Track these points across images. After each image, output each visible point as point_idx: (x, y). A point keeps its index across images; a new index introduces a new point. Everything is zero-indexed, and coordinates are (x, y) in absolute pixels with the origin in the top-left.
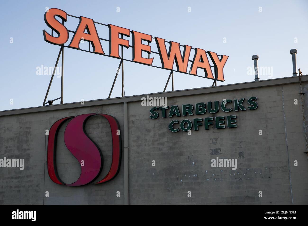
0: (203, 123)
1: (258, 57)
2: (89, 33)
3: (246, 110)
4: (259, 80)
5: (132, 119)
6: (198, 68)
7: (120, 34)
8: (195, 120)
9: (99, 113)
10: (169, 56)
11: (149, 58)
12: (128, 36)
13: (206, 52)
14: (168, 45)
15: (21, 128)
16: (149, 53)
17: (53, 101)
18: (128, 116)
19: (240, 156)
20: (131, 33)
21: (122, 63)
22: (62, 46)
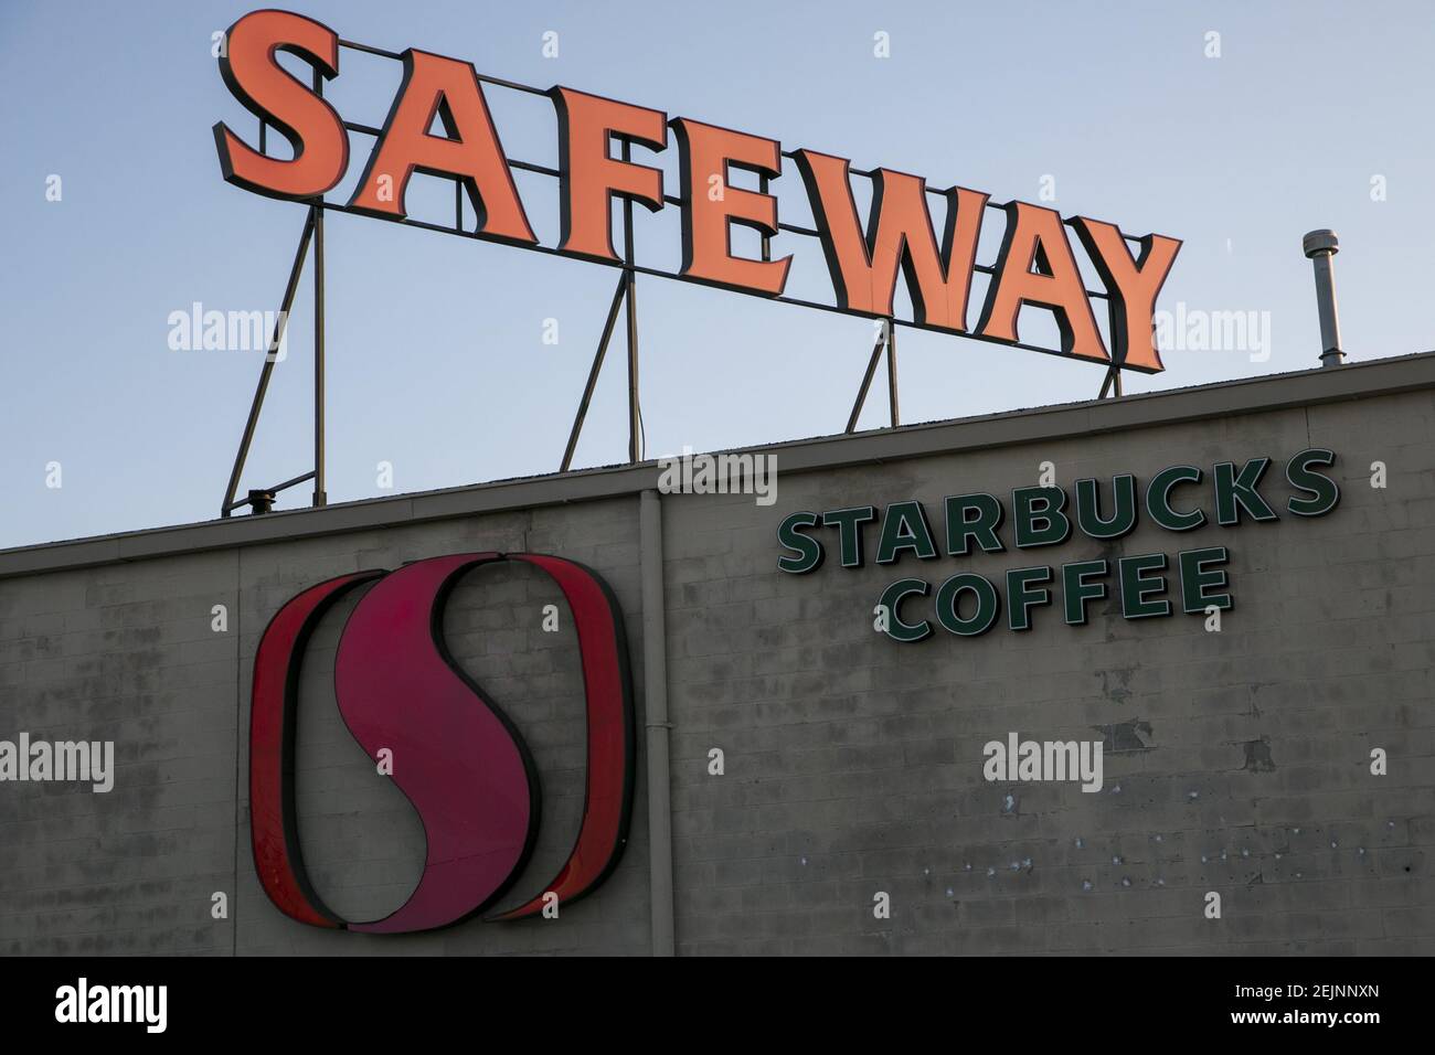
0: (1054, 588)
1: (1335, 241)
2: (453, 134)
3: (1276, 520)
4: (1344, 361)
5: (683, 576)
6: (1024, 307)
7: (616, 135)
8: (1015, 577)
9: (515, 547)
10: (869, 244)
11: (766, 259)
12: (657, 147)
13: (1062, 223)
14: (863, 190)
15: (109, 635)
16: (767, 232)
17: (272, 492)
18: (664, 563)
19: (1250, 759)
20: (670, 130)
21: (626, 286)
22: (317, 205)
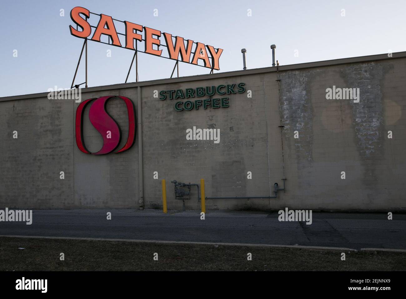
0: (202, 103)
1: (246, 50)
2: (108, 28)
3: (236, 93)
4: (247, 69)
5: (144, 100)
6: (199, 59)
7: (134, 29)
8: (196, 101)
9: (118, 95)
10: (175, 48)
11: (158, 50)
12: (141, 31)
13: (205, 46)
14: (174, 39)
15: (53, 107)
16: (159, 46)
17: (79, 85)
18: (141, 98)
19: (230, 130)
20: (143, 29)
21: (136, 53)
22: (86, 39)
